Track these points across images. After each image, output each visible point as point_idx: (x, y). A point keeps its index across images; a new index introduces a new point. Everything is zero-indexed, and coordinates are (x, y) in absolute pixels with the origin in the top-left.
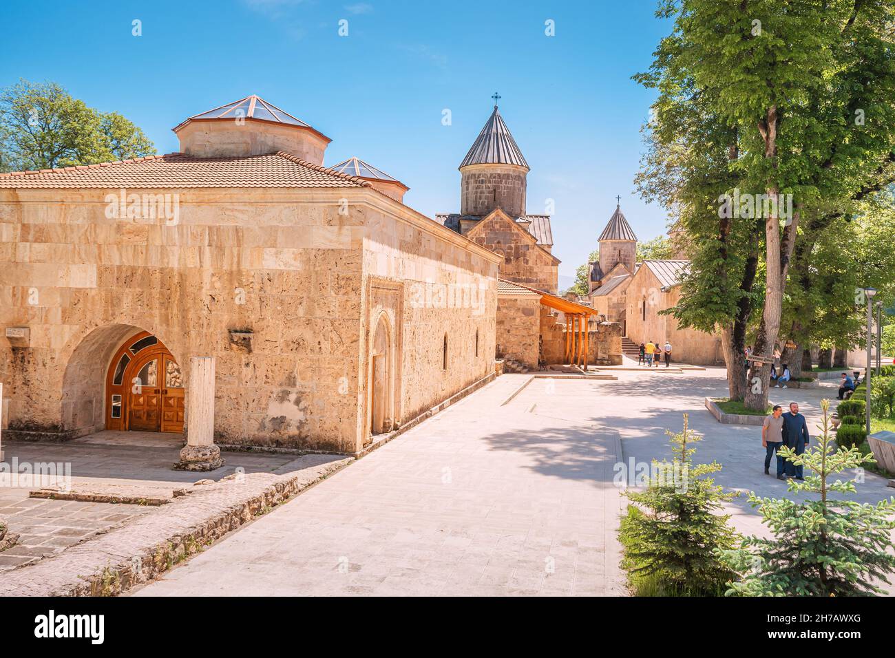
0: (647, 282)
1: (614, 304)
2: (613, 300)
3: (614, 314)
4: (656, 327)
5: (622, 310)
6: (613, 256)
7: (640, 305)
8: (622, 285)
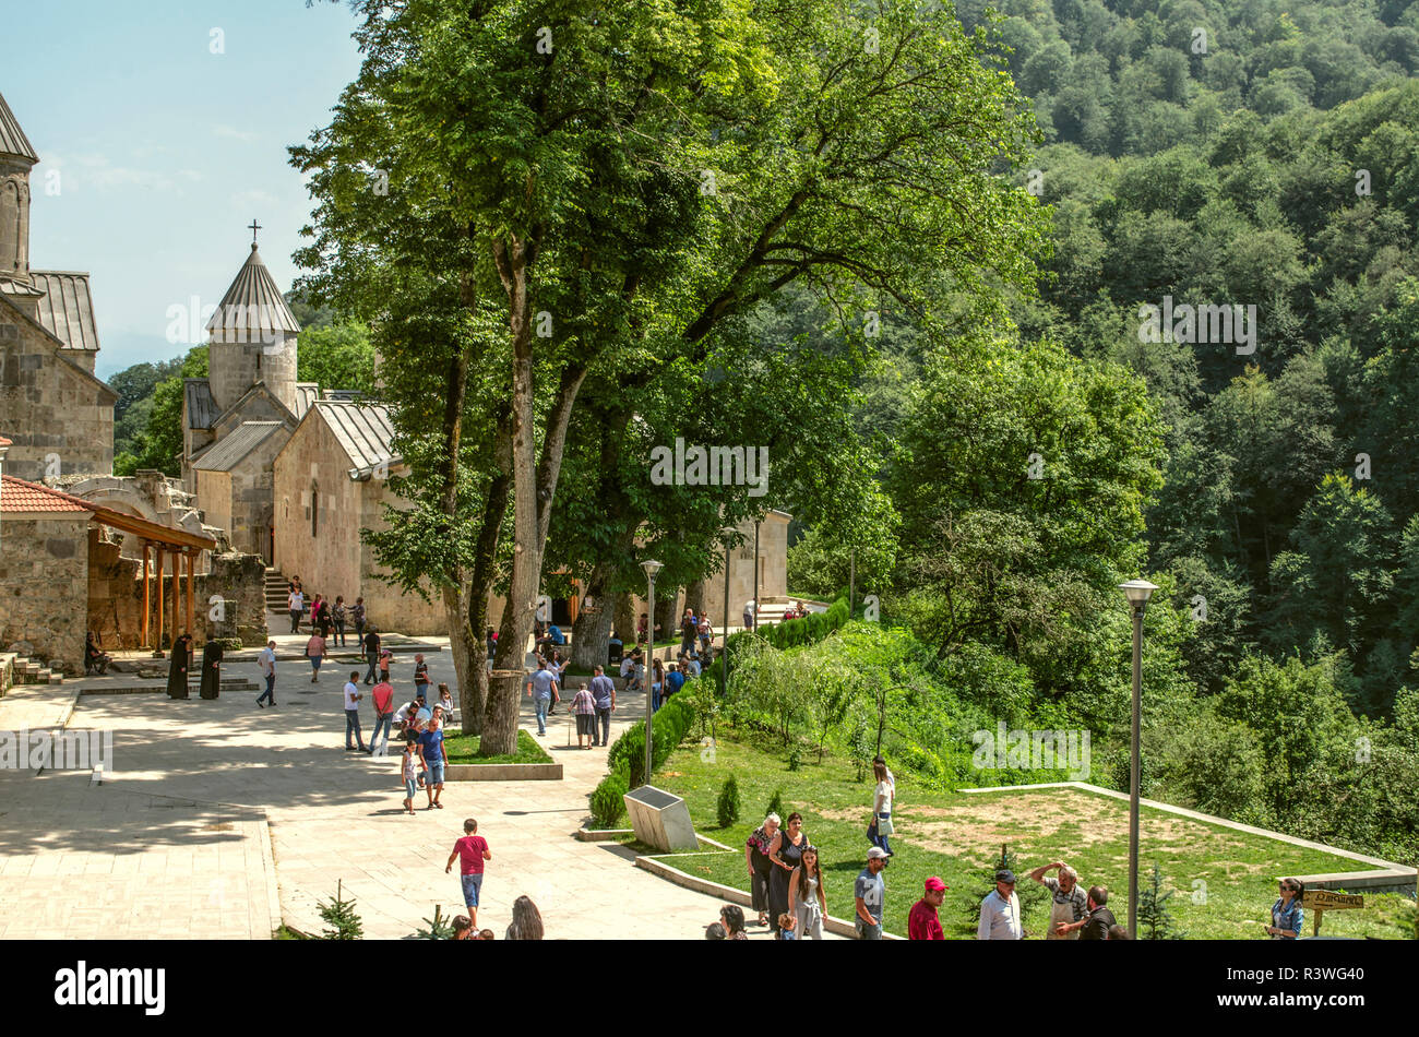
0: (321, 449)
1: (246, 492)
2: (245, 482)
3: (247, 515)
4: (340, 554)
5: (265, 504)
6: (243, 368)
7: (306, 501)
8: (265, 446)
